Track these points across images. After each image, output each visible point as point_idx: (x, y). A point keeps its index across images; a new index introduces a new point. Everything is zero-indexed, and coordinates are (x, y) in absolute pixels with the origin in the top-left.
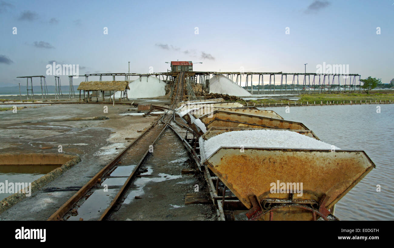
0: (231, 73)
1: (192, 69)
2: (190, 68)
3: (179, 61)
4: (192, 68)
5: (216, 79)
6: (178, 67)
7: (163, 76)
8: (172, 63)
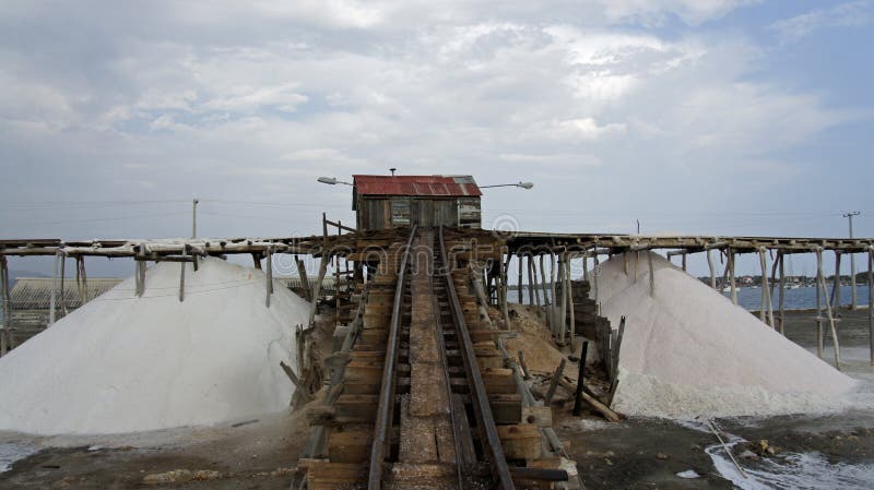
0: (710, 240)
1: (479, 221)
2: (465, 210)
3: (396, 173)
4: (479, 214)
5: (623, 277)
6: (396, 204)
7: (300, 257)
8: (359, 180)
